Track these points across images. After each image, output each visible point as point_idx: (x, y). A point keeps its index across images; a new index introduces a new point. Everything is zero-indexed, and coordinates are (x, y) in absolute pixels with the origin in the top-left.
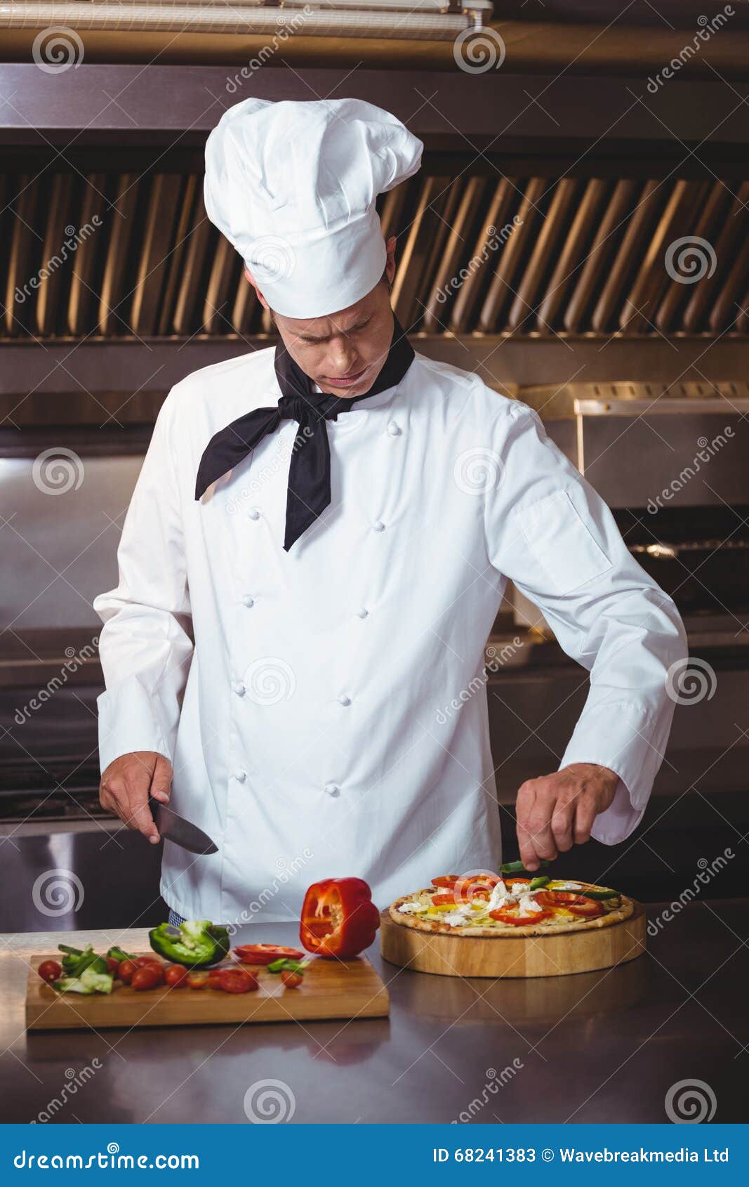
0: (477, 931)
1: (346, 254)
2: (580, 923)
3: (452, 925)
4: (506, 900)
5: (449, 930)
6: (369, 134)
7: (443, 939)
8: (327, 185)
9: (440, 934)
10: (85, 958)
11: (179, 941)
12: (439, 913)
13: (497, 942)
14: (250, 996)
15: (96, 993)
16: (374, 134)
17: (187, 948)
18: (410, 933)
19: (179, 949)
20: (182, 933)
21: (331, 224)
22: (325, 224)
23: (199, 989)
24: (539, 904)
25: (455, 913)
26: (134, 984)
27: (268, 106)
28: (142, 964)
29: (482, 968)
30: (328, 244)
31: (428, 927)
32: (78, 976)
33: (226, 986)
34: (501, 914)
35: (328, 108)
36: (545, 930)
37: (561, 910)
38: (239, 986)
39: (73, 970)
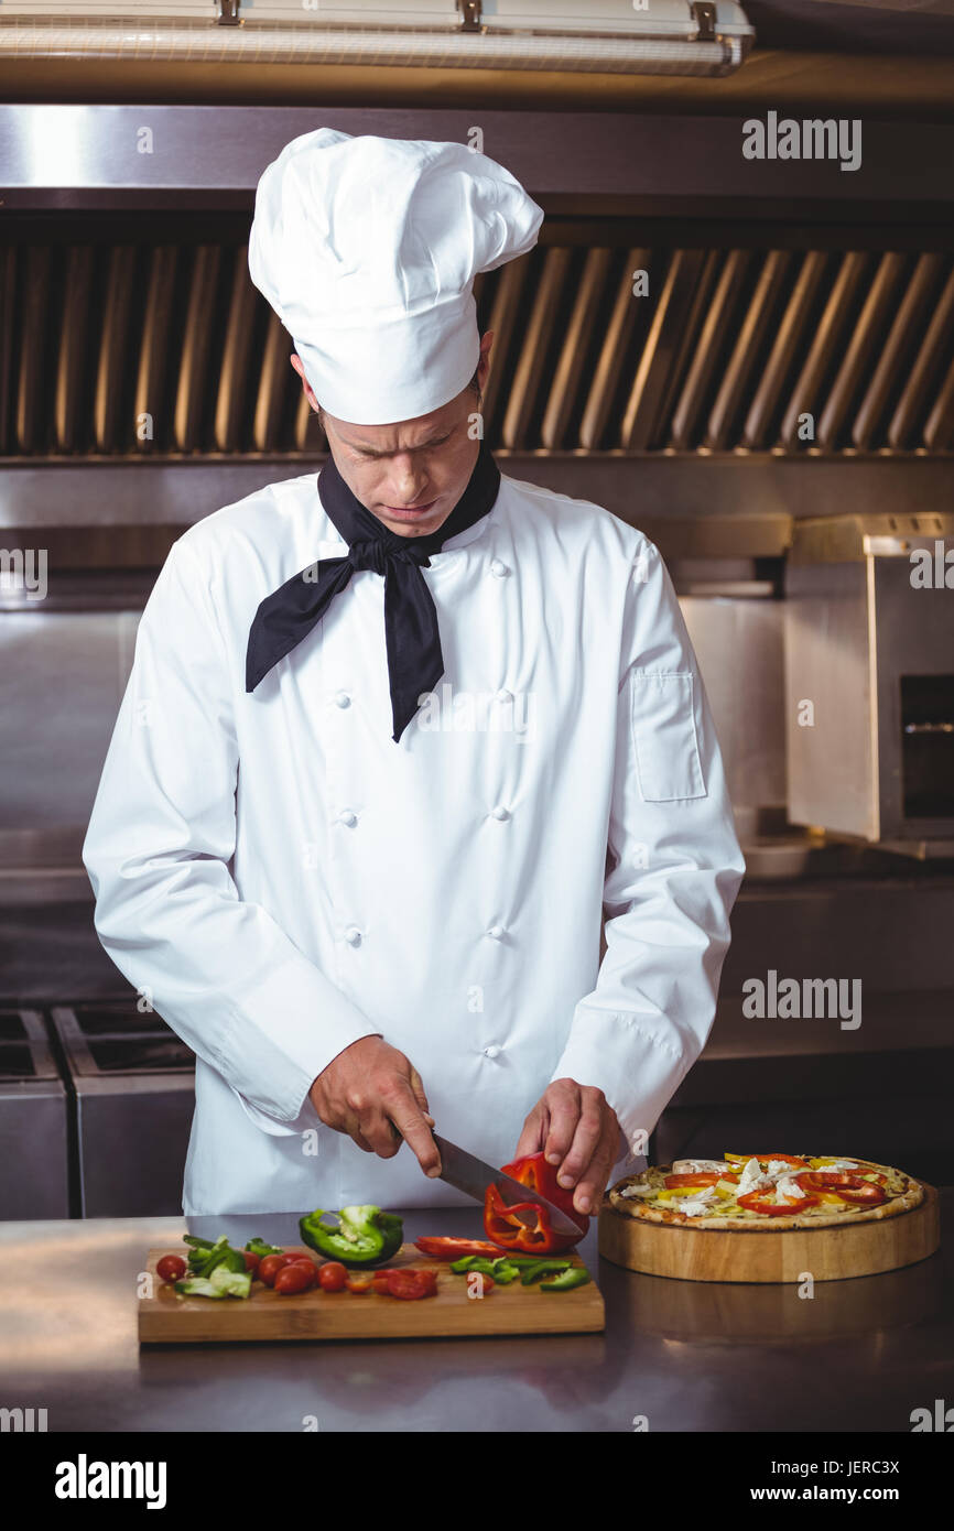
0: (721, 1222)
1: (428, 345)
2: (853, 1214)
3: (689, 1215)
4: (759, 1182)
5: (684, 1221)
6: (475, 190)
7: (677, 1232)
8: (413, 252)
9: (673, 1226)
10: (217, 1253)
11: (338, 1232)
12: (673, 1198)
13: (746, 1237)
14: (426, 1304)
15: (229, 1298)
16: (481, 191)
17: (347, 1240)
18: (634, 1224)
19: (337, 1241)
20: (341, 1222)
21: (413, 303)
22: (404, 302)
23: (361, 1293)
24: (801, 1188)
25: (694, 1199)
26: (277, 1287)
27: (344, 141)
28: (289, 1261)
29: (727, 1270)
30: (406, 329)
31: (658, 1217)
32: (208, 1276)
33: (396, 1290)
34: (753, 1201)
35: (425, 151)
36: (807, 1222)
37: (829, 1196)
38: (412, 1290)
39: (202, 1268)
